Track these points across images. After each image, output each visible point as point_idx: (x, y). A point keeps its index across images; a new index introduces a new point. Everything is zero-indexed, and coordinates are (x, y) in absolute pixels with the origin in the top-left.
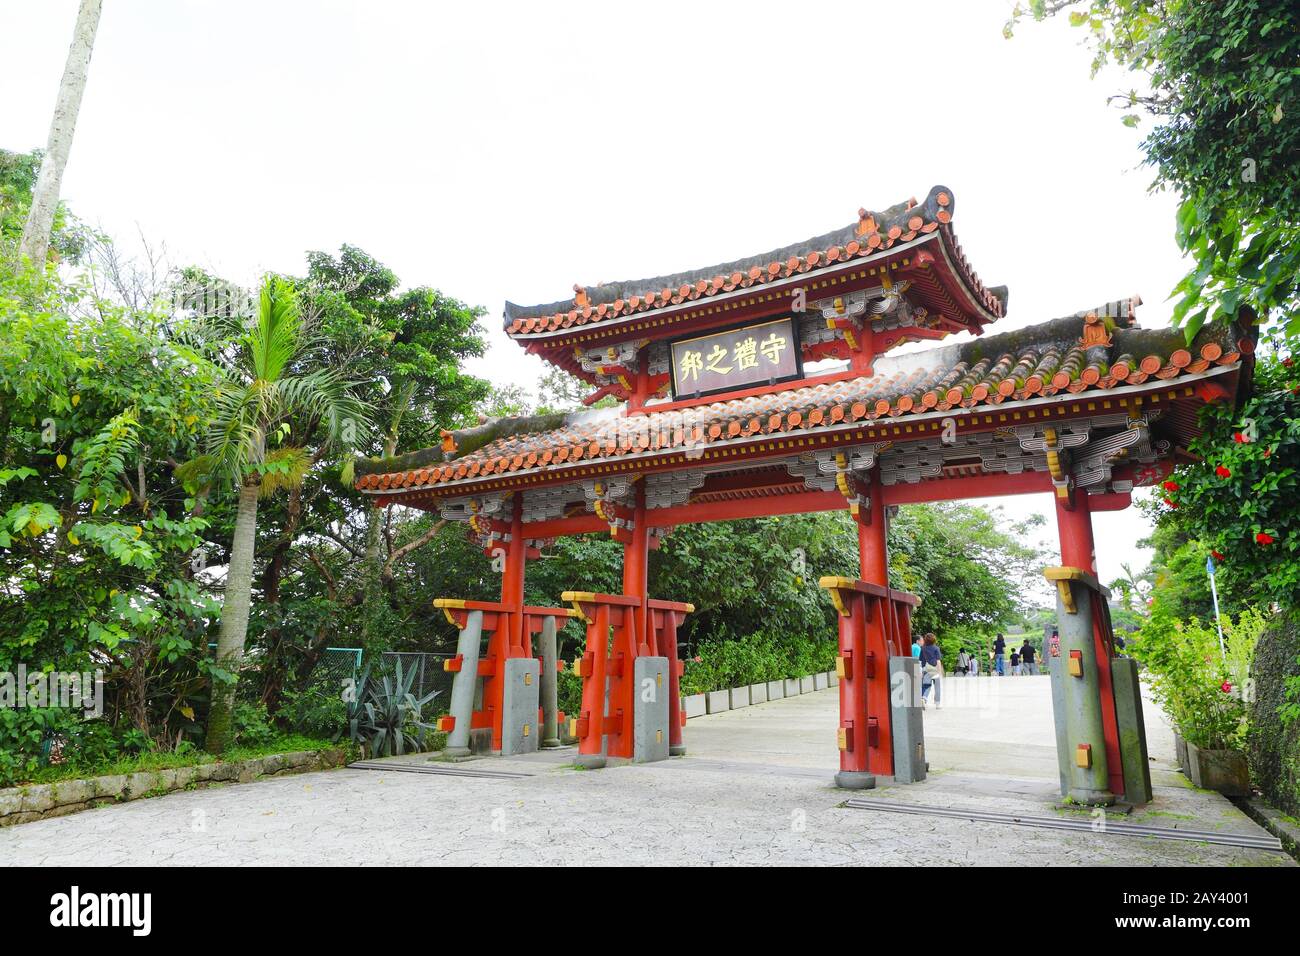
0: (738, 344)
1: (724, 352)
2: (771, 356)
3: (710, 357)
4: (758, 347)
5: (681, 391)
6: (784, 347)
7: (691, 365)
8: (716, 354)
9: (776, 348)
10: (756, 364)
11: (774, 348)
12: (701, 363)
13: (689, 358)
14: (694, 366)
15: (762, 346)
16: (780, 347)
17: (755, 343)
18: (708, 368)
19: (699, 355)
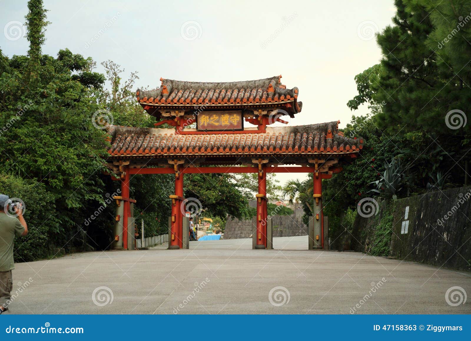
0: (223, 116)
1: (217, 117)
2: (234, 121)
3: (212, 118)
4: (229, 118)
5: (200, 128)
6: (238, 119)
7: (204, 120)
8: (214, 118)
9: (236, 120)
10: (228, 124)
11: (235, 119)
12: (208, 120)
13: (204, 117)
14: (205, 120)
15: (231, 118)
16: (237, 119)
17: (228, 117)
18: (211, 122)
19: (208, 117)
